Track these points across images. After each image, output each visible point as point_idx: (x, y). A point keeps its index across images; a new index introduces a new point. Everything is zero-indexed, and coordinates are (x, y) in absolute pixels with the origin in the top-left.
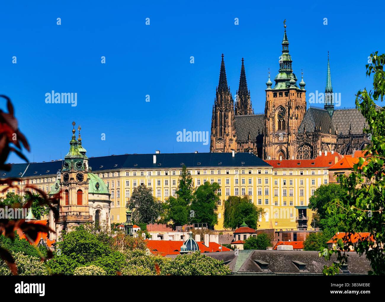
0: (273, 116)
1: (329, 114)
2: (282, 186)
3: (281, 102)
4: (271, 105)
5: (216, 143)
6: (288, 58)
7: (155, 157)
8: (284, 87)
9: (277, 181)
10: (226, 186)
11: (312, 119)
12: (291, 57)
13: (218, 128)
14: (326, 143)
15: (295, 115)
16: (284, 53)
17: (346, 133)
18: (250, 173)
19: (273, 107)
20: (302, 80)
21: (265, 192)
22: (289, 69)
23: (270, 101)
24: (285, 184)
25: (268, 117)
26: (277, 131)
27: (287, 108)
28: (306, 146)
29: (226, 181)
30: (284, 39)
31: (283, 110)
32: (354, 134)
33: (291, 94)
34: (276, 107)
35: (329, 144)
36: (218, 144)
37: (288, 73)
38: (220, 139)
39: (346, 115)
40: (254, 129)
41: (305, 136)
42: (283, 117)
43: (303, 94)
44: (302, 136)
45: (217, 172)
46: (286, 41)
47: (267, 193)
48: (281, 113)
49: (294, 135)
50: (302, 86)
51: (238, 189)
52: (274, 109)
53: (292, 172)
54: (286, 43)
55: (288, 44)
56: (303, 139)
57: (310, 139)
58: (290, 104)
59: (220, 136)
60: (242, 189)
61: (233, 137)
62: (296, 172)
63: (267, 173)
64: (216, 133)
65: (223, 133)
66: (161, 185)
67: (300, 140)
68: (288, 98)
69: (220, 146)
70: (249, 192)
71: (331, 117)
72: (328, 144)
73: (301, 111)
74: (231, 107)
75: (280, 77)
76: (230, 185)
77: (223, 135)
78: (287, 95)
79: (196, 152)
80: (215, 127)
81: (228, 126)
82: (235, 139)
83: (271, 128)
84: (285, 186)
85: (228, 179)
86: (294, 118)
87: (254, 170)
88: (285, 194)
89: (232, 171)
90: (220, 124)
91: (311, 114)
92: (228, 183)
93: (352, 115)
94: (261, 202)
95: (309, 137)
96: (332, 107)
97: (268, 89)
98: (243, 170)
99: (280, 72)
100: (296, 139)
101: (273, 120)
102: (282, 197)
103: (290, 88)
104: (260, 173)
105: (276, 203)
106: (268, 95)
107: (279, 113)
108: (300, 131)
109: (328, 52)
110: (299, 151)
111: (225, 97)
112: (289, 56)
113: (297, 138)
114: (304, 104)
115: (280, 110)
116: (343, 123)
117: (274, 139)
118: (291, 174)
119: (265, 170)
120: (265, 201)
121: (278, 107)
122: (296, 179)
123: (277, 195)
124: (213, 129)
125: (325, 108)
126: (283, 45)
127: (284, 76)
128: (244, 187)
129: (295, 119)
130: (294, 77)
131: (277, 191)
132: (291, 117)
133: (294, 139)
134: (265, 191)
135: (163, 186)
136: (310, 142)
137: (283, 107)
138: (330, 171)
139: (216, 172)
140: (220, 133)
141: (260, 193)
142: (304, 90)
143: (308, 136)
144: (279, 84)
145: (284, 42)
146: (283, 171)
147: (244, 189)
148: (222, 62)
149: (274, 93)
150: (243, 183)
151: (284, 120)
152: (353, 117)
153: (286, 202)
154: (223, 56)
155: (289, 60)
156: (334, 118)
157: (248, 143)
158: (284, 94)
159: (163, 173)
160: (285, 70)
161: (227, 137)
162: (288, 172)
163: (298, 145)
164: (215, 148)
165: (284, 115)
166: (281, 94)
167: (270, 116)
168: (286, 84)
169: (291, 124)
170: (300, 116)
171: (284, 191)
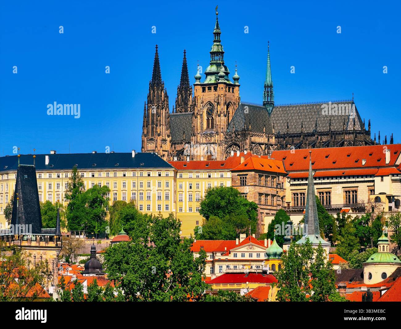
0: (202, 113)
1: (267, 111)
2: (188, 190)
3: (210, 97)
4: (199, 101)
5: (147, 144)
6: (220, 49)
7: (47, 158)
8: (213, 81)
9: (182, 185)
10: (122, 189)
11: (242, 117)
12: (223, 47)
13: (150, 127)
14: (258, 143)
15: (224, 112)
16: (215, 43)
17: (283, 131)
18: (149, 175)
19: (202, 103)
20: (236, 73)
21: (165, 197)
22: (220, 60)
23: (199, 97)
24: (191, 187)
25: (196, 114)
26: (206, 130)
27: (216, 104)
28: (235, 146)
29: (122, 184)
30: (215, 28)
31: (212, 107)
32: (292, 133)
33: (220, 88)
34: (205, 103)
35: (263, 144)
36: (149, 144)
37: (218, 65)
38: (152, 139)
39: (285, 112)
40: (190, 128)
41: (233, 135)
42: (211, 114)
43: (237, 88)
44: (230, 135)
45: (113, 174)
46: (217, 30)
47: (167, 197)
48: (210, 110)
49: (222, 134)
50: (236, 79)
51: (135, 193)
52: (203, 106)
53: (199, 174)
54: (217, 32)
55: (220, 33)
56: (231, 139)
57: (239, 138)
58: (219, 99)
59: (152, 135)
60: (140, 193)
61: (167, 138)
62: (204, 175)
63: (167, 175)
64: (147, 133)
65: (154, 133)
66: (53, 189)
67: (229, 140)
68: (216, 93)
69: (151, 147)
70: (148, 196)
71: (269, 114)
72: (260, 144)
73: (234, 108)
74: (164, 104)
75: (209, 69)
76: (126, 189)
77: (154, 135)
78: (215, 89)
79: (94, 153)
80: (147, 126)
81: (160, 125)
82: (169, 139)
83: (199, 126)
84: (191, 190)
85: (124, 182)
86: (222, 115)
87: (153, 172)
88: (190, 199)
89: (129, 173)
90: (152, 122)
91: (241, 110)
92: (124, 186)
93: (292, 112)
94: (160, 207)
95: (238, 136)
96: (271, 104)
97: (196, 83)
98: (141, 172)
99: (211, 64)
100: (224, 139)
101: (201, 118)
102: (187, 203)
103: (219, 82)
104: (160, 175)
105: (181, 209)
106: (196, 90)
107: (207, 110)
108: (229, 129)
109: (269, 42)
110: (227, 151)
111: (158, 93)
112: (220, 47)
113: (226, 138)
114: (238, 100)
115: (209, 107)
116: (281, 121)
117: (201, 139)
118: (198, 177)
119: (165, 172)
120: (165, 207)
121: (207, 103)
122: (204, 183)
123: (182, 200)
124: (144, 128)
125: (264, 104)
126: (214, 34)
127: (214, 69)
128: (142, 191)
129: (224, 117)
130: (225, 70)
131: (182, 196)
132: (219, 114)
133: (222, 139)
134: (165, 195)
135: (54, 190)
136: (239, 141)
137: (212, 104)
138: (233, 173)
139: (111, 174)
140: (152, 133)
141: (159, 197)
142: (237, 84)
143: (236, 135)
144: (209, 77)
145: (215, 30)
146: (189, 173)
147: (142, 193)
148: (156, 54)
149: (202, 88)
150: (142, 186)
151: (212, 118)
152: (293, 115)
153: (191, 208)
154: (157, 48)
155: (220, 51)
156: (272, 116)
157: (183, 144)
158: (213, 88)
159: (54, 175)
160: (215, 62)
161: (159, 137)
162: (194, 175)
163: (226, 146)
164: (146, 149)
165: (213, 112)
166: (210, 89)
167: (197, 113)
168: (215, 78)
169: (219, 122)
170: (233, 113)
171: (189, 196)
